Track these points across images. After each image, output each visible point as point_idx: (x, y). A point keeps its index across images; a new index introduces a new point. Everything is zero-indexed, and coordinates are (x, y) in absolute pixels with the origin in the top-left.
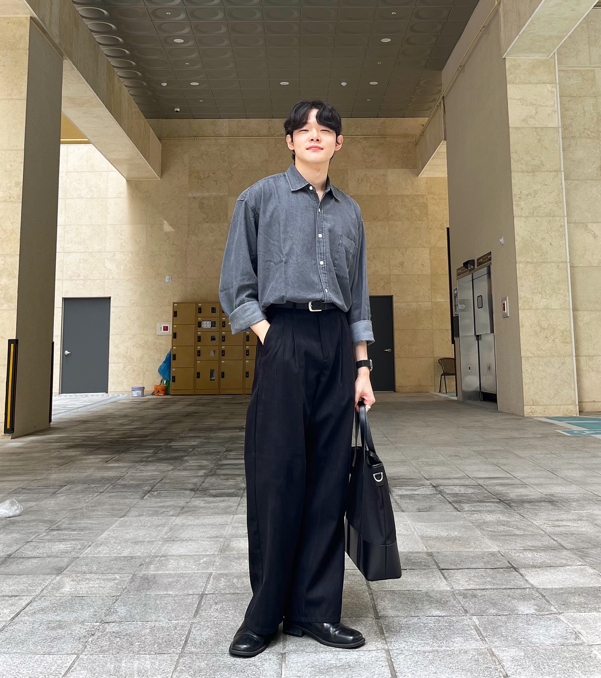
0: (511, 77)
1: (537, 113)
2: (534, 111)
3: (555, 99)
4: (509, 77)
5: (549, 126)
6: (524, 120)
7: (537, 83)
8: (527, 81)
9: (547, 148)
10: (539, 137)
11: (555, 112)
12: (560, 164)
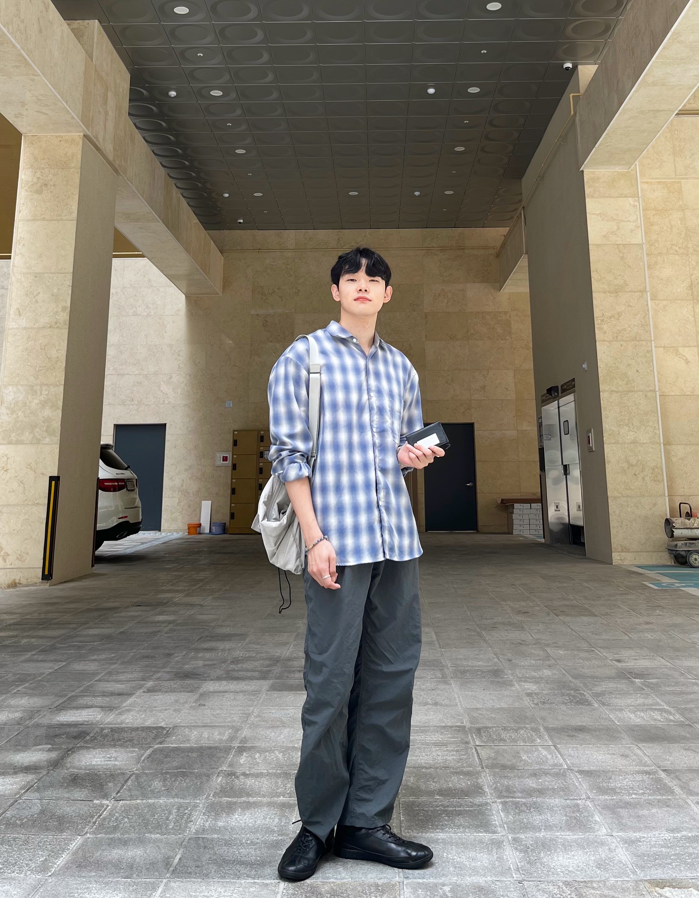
0: (590, 190)
1: (618, 228)
2: (616, 227)
3: (638, 214)
4: (588, 191)
5: (632, 243)
6: (604, 237)
7: (618, 197)
8: (607, 195)
9: (630, 267)
10: (621, 255)
11: (638, 227)
12: (646, 283)
